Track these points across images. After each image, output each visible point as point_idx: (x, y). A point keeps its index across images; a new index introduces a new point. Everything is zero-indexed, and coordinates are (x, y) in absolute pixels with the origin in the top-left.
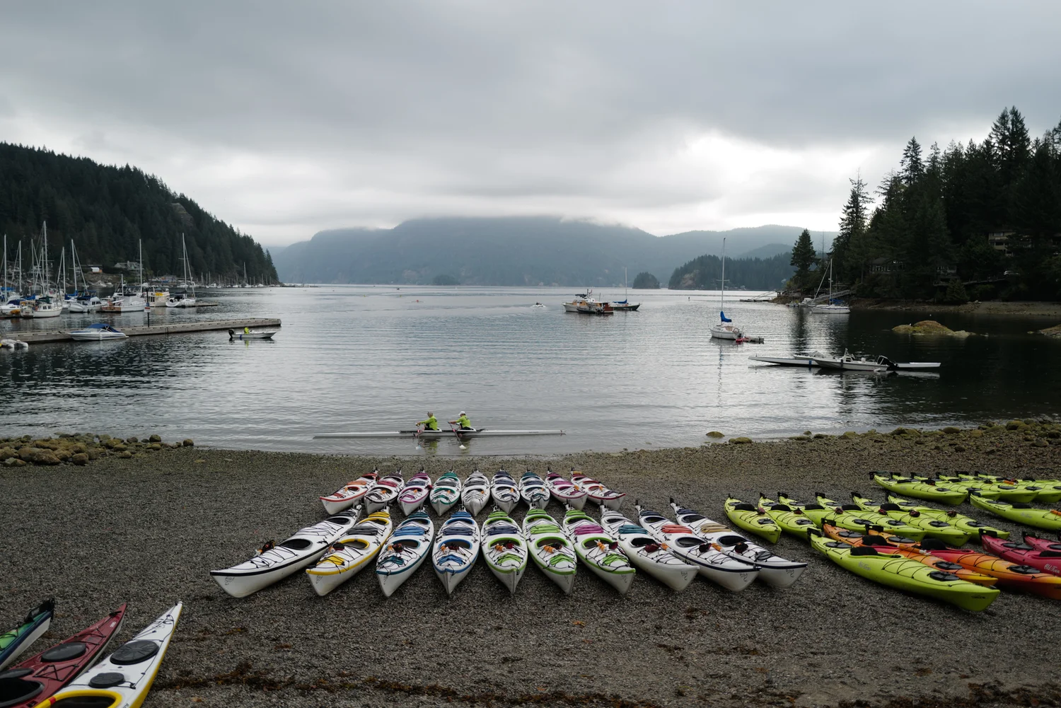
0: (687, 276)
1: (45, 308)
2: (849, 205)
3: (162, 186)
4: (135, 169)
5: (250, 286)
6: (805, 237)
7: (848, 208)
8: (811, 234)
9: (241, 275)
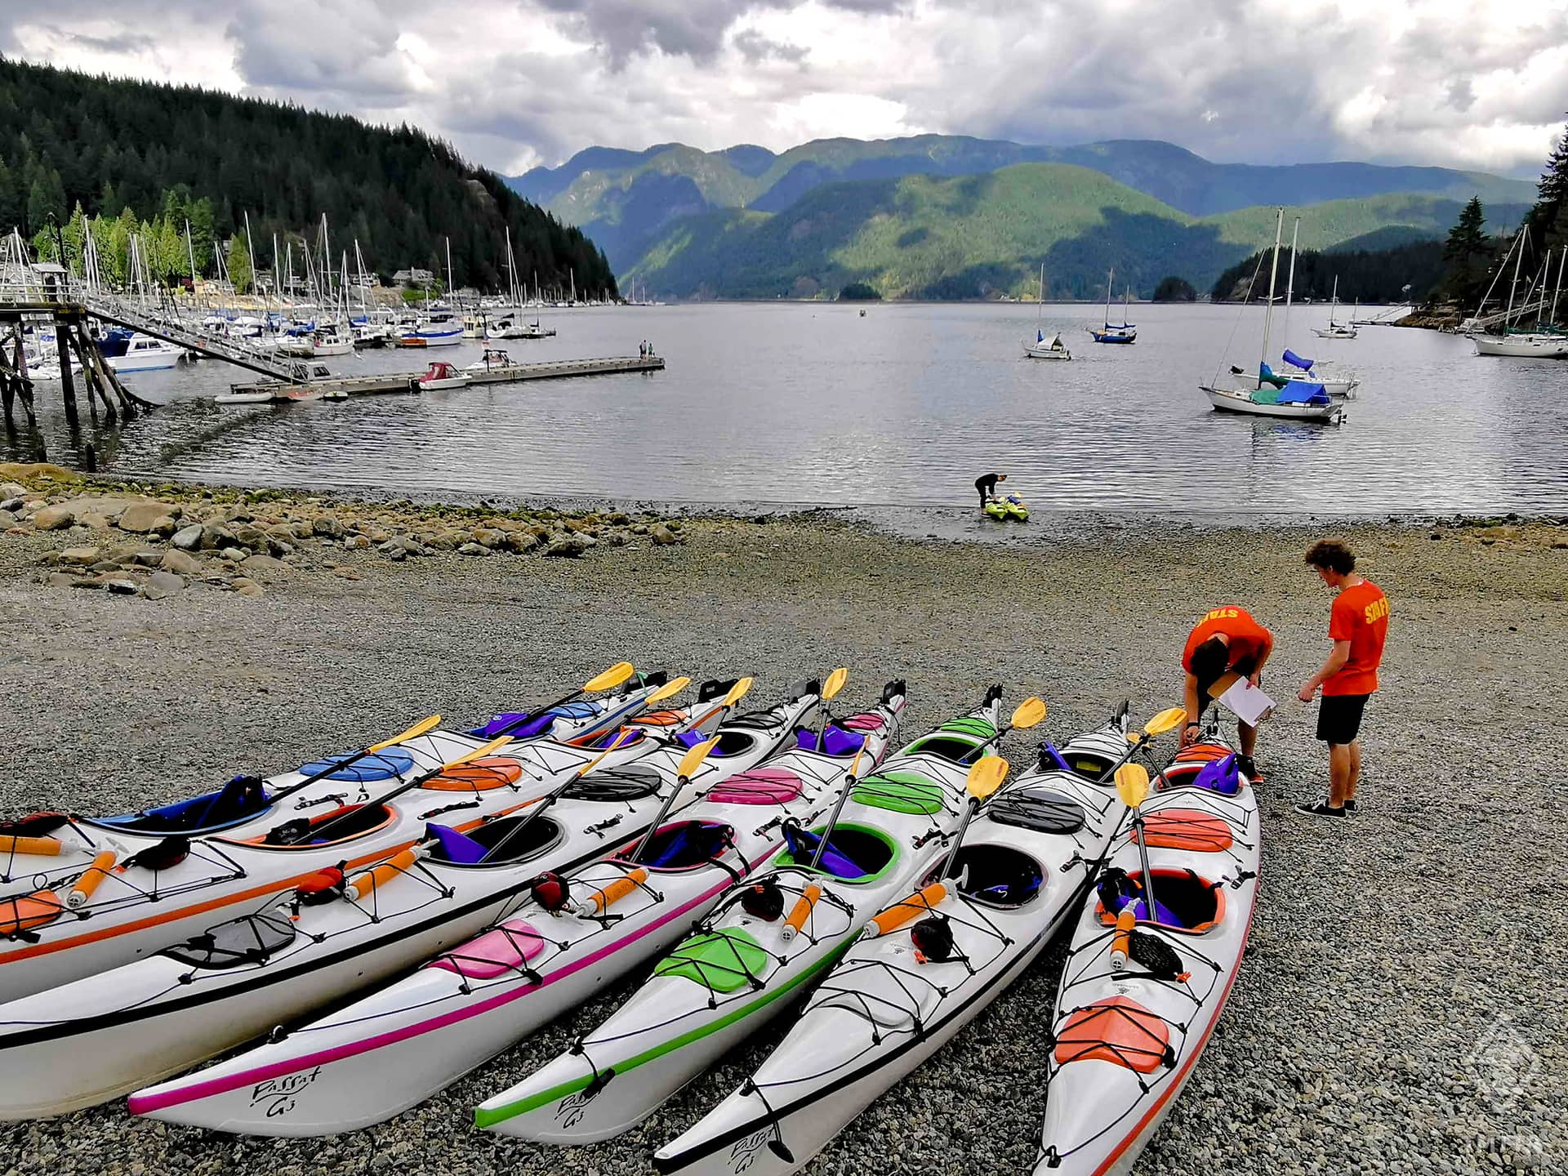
0: (1243, 282)
1: (329, 342)
2: (1561, 154)
3: (453, 155)
4: (415, 131)
5: (581, 303)
6: (1474, 212)
7: (1557, 157)
8: (1482, 208)
9: (567, 287)
